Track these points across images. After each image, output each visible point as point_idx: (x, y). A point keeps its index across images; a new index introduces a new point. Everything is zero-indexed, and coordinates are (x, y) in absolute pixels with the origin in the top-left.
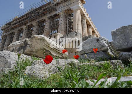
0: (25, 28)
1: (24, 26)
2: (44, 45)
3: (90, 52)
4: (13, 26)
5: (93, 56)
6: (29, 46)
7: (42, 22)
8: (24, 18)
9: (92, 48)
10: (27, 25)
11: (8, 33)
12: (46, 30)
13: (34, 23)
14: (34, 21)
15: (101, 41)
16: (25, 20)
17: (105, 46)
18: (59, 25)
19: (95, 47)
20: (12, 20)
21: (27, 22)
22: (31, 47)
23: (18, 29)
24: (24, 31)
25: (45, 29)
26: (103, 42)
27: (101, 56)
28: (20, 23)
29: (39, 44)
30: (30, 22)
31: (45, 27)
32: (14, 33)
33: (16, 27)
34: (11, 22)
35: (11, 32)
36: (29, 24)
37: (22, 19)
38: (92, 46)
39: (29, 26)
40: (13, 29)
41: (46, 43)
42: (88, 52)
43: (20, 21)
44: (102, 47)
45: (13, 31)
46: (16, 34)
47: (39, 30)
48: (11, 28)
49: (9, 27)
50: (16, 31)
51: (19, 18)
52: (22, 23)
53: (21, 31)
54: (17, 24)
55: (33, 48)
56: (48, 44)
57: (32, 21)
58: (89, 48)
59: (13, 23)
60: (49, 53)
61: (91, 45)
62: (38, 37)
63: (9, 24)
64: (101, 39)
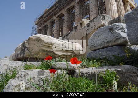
0: (56, 19)
1: (55, 16)
2: (41, 46)
3: (102, 47)
4: (45, 19)
5: (106, 54)
6: (27, 49)
7: (72, 8)
8: (53, 8)
9: (103, 42)
10: (58, 15)
11: (42, 26)
12: (77, 16)
13: (64, 12)
14: (64, 10)
15: (116, 30)
16: (55, 11)
17: (121, 37)
18: (90, 8)
19: (108, 40)
20: (43, 13)
21: (57, 12)
22: (29, 50)
23: (50, 21)
24: (56, 22)
25: (75, 15)
26: (118, 31)
27: (116, 53)
28: (51, 14)
29: (36, 46)
30: (60, 11)
31: (76, 14)
32: (47, 25)
33: (48, 20)
34: (42, 16)
35: (44, 25)
36: (59, 14)
37: (52, 10)
38: (104, 39)
39: (59, 15)
40: (45, 21)
41: (43, 44)
42: (99, 47)
43: (50, 13)
44: (117, 39)
45: (46, 24)
46: (49, 26)
47: (69, 18)
48: (44, 21)
49: (41, 20)
50: (48, 23)
51: (49, 9)
52: (53, 14)
53: (53, 22)
54: (48, 17)
55: (31, 51)
56: (47, 44)
57: (61, 10)
58: (100, 42)
59: (44, 16)
60: (52, 53)
61: (101, 37)
62: (33, 38)
63: (41, 17)
64: (115, 28)
